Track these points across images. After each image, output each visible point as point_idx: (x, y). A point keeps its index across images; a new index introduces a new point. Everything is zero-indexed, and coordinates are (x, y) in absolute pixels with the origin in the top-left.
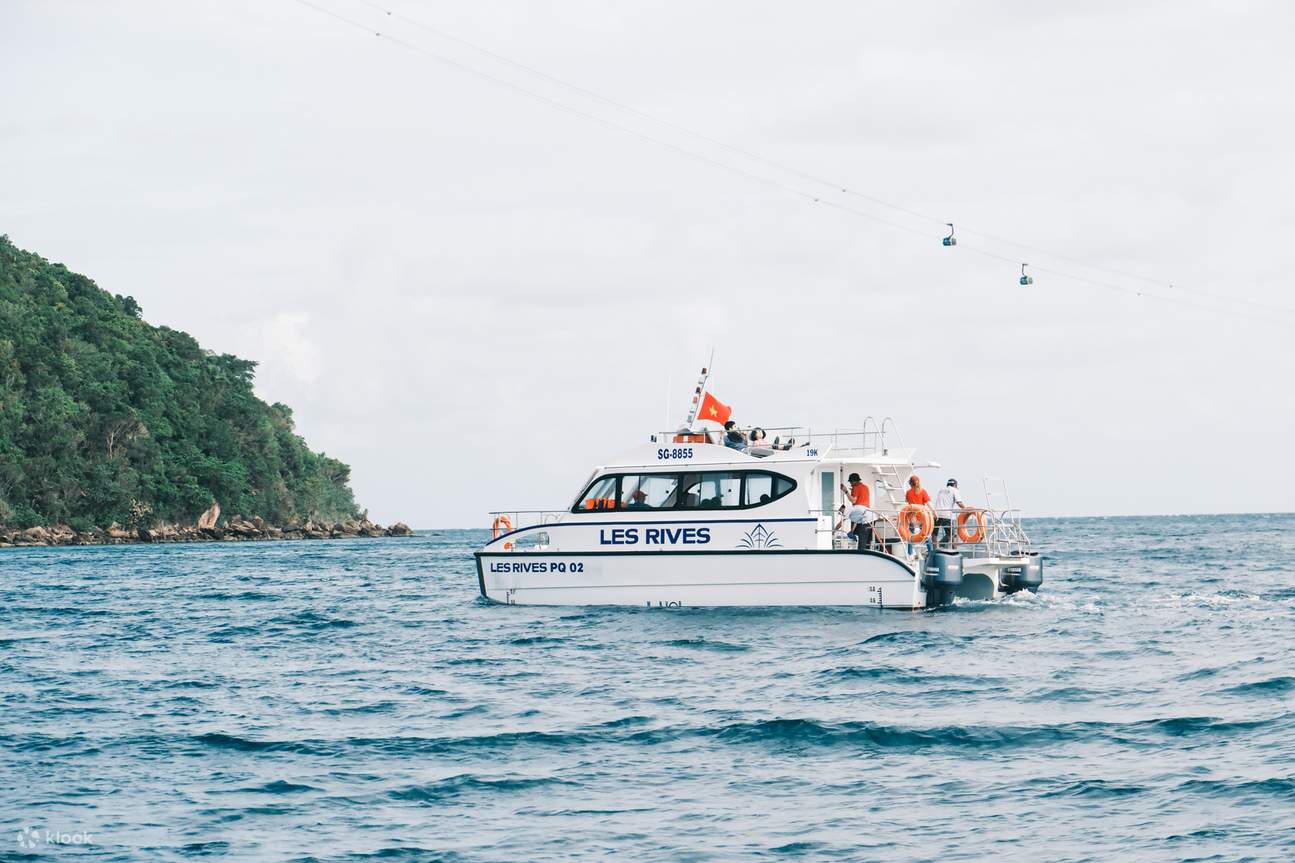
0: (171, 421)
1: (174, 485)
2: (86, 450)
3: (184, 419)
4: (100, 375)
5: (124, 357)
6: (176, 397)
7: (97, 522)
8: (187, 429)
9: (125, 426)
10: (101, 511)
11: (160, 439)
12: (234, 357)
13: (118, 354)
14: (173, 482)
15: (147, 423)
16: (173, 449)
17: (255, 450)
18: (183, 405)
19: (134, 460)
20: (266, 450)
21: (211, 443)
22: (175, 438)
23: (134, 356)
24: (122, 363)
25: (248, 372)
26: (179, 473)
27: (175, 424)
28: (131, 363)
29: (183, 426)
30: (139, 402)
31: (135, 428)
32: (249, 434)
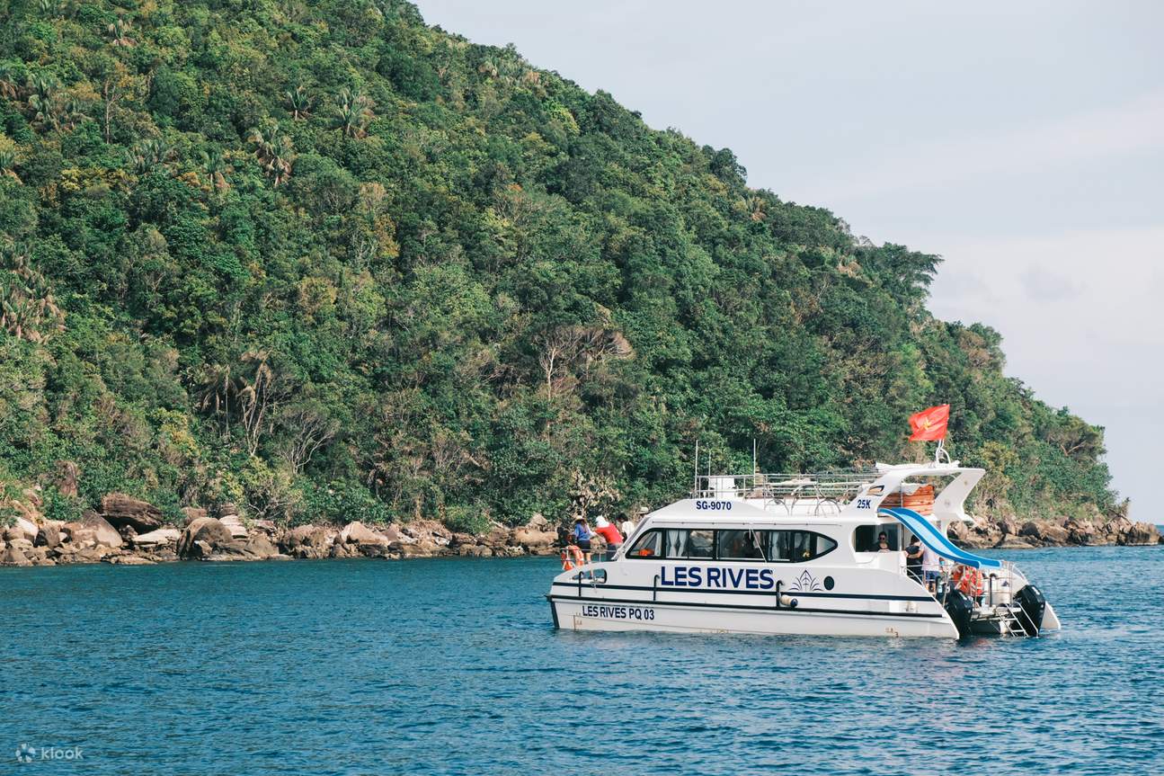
0: (701, 335)
1: (676, 448)
2: (500, 381)
3: (724, 331)
4: (563, 251)
5: (622, 221)
6: (713, 293)
7: (500, 512)
8: (730, 351)
9: (584, 339)
10: (510, 494)
11: (661, 366)
13: (612, 218)
14: (676, 442)
15: (634, 336)
16: (696, 385)
17: (874, 390)
18: (724, 308)
19: (592, 402)
20: (893, 392)
21: (776, 375)
22: (699, 364)
23: (639, 220)
24: (612, 231)
26: (688, 426)
27: (707, 340)
28: (626, 232)
29: (721, 346)
30: (630, 297)
31: (607, 341)
32: (863, 363)
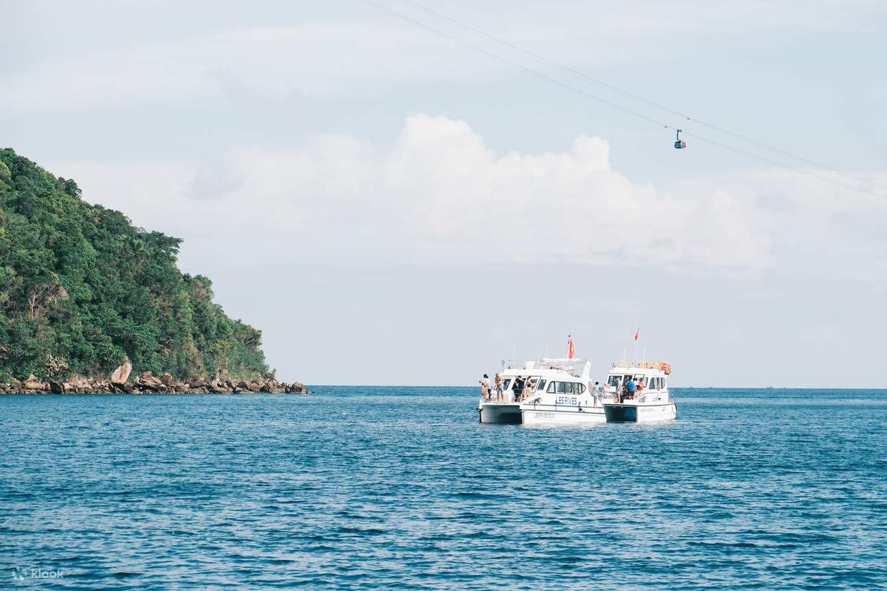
0: (93, 286)
1: (90, 343)
2: (10, 309)
3: (104, 285)
4: (28, 243)
5: (52, 228)
6: (97, 265)
7: (15, 374)
8: (106, 295)
9: (47, 289)
10: (20, 365)
11: (79, 302)
12: (162, 234)
13: (47, 226)
14: (89, 340)
15: (68, 288)
16: (92, 311)
17: (169, 314)
18: (103, 273)
19: (53, 320)
20: (179, 315)
21: (128, 307)
22: (93, 301)
23: (61, 228)
24: (49, 234)
25: (173, 248)
26: (95, 332)
27: (96, 289)
28: (57, 234)
29: (102, 292)
30: (62, 268)
31: (56, 291)
32: (164, 300)
